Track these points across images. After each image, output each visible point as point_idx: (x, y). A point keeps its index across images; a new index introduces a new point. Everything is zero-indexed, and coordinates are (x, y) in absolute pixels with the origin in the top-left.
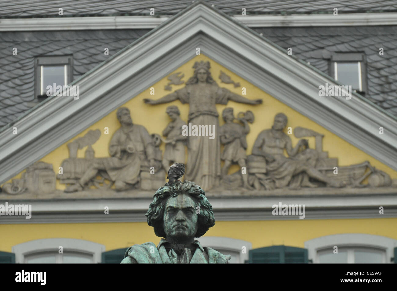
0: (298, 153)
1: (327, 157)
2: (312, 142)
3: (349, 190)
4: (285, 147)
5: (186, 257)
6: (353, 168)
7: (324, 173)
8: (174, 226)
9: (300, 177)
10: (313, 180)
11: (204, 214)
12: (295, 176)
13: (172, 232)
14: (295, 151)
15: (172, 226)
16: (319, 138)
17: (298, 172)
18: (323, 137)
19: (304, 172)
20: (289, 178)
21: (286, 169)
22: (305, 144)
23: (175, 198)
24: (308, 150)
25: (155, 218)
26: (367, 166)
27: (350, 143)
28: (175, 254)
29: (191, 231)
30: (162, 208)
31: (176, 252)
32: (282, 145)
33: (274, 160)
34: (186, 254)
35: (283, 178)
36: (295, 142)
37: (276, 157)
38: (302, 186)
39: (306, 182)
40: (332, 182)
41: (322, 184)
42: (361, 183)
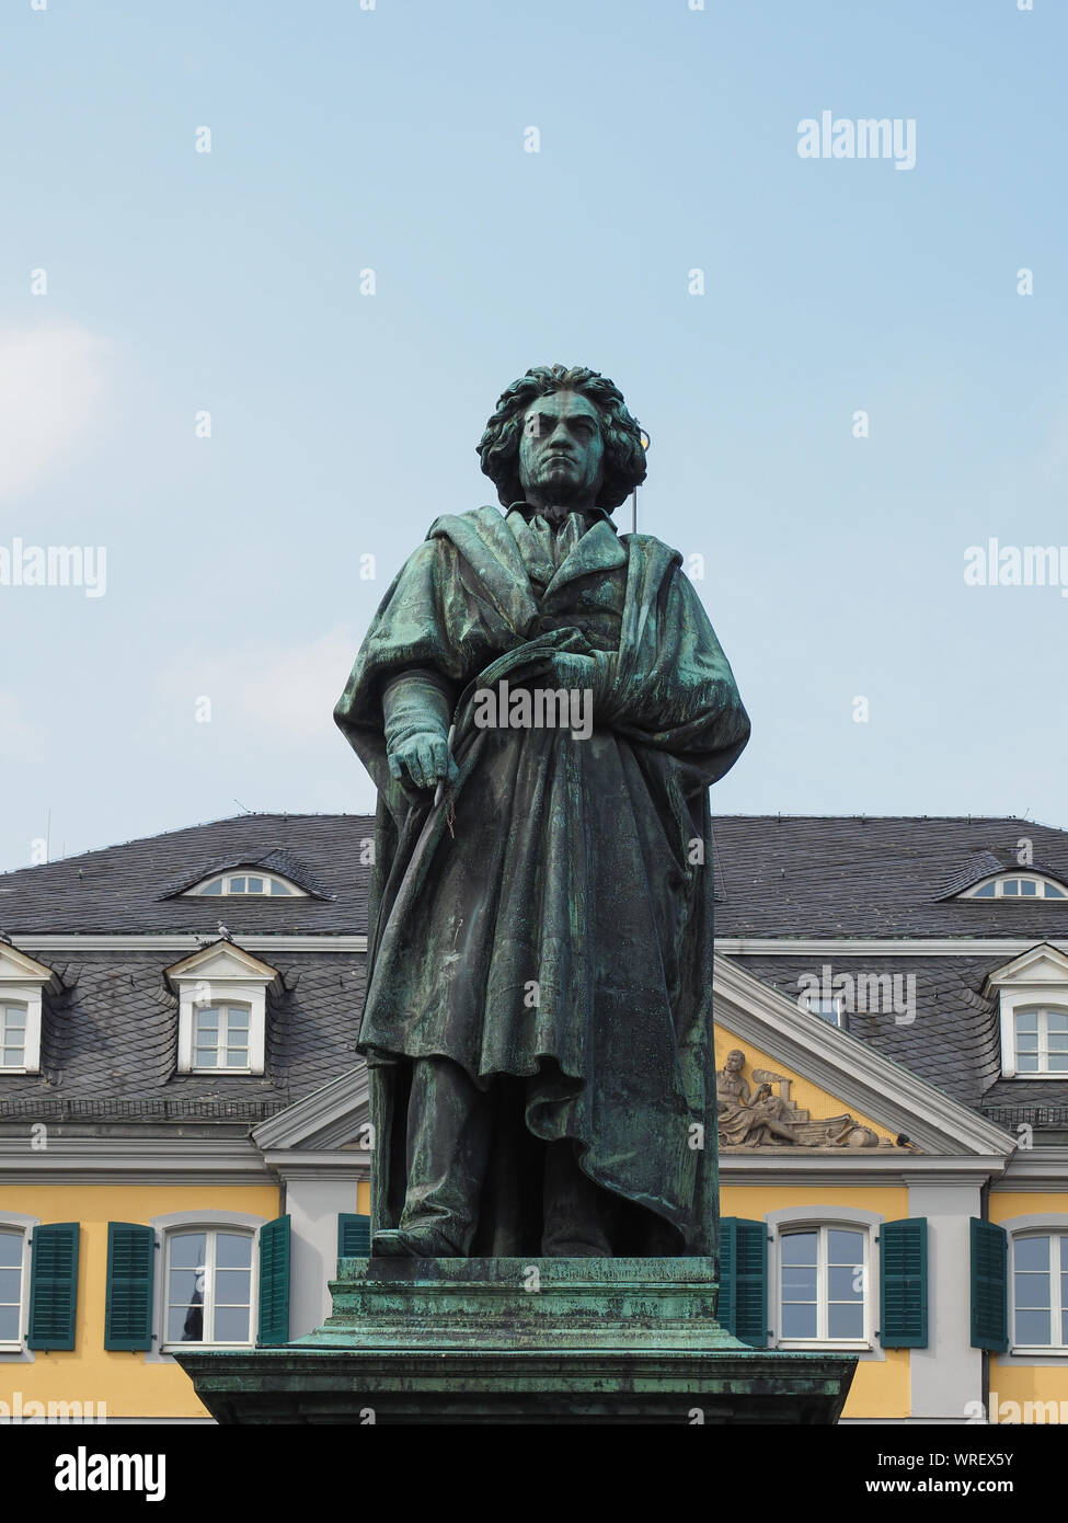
0: (757, 1100)
1: (796, 1109)
2: (776, 1088)
3: (824, 1149)
4: (741, 1094)
5: (570, 531)
6: (828, 1123)
7: (791, 1127)
8: (544, 461)
9: (759, 1132)
10: (776, 1136)
11: (620, 439)
12: (752, 1130)
13: (540, 473)
14: (753, 1097)
15: (540, 459)
16: (785, 1084)
17: (756, 1124)
18: (791, 1082)
19: (764, 1126)
20: (745, 1132)
21: (741, 1121)
22: (768, 1090)
23: (550, 398)
24: (770, 1098)
25: (498, 449)
26: (847, 1121)
27: (827, 1092)
28: (544, 524)
29: (586, 474)
30: (516, 423)
31: (548, 520)
32: (738, 1092)
33: (727, 1110)
34: (571, 525)
35: (737, 1133)
36: (755, 1088)
37: (728, 1104)
38: (761, 1143)
39: (767, 1138)
40: (802, 1139)
41: (789, 1141)
42: (837, 1141)
